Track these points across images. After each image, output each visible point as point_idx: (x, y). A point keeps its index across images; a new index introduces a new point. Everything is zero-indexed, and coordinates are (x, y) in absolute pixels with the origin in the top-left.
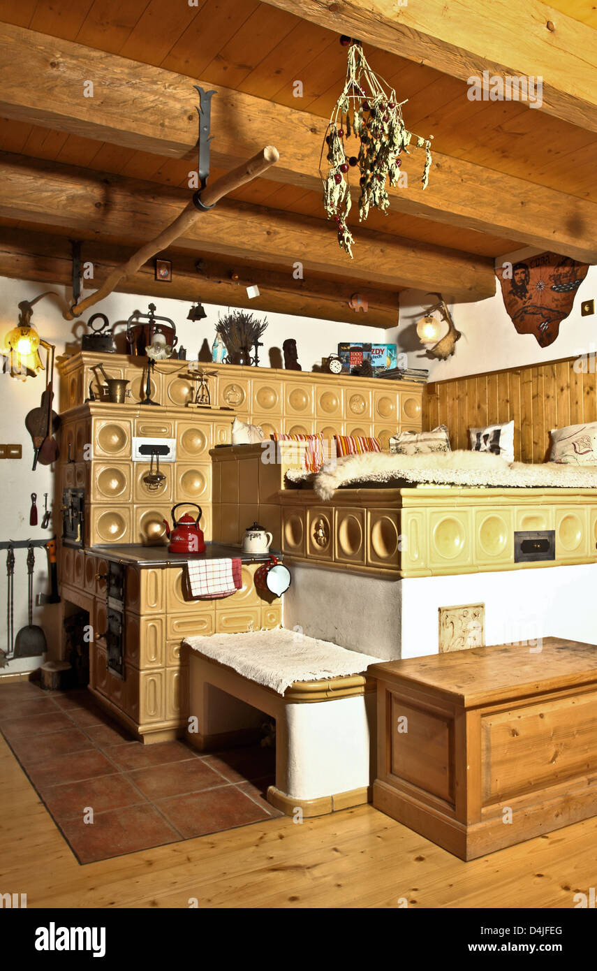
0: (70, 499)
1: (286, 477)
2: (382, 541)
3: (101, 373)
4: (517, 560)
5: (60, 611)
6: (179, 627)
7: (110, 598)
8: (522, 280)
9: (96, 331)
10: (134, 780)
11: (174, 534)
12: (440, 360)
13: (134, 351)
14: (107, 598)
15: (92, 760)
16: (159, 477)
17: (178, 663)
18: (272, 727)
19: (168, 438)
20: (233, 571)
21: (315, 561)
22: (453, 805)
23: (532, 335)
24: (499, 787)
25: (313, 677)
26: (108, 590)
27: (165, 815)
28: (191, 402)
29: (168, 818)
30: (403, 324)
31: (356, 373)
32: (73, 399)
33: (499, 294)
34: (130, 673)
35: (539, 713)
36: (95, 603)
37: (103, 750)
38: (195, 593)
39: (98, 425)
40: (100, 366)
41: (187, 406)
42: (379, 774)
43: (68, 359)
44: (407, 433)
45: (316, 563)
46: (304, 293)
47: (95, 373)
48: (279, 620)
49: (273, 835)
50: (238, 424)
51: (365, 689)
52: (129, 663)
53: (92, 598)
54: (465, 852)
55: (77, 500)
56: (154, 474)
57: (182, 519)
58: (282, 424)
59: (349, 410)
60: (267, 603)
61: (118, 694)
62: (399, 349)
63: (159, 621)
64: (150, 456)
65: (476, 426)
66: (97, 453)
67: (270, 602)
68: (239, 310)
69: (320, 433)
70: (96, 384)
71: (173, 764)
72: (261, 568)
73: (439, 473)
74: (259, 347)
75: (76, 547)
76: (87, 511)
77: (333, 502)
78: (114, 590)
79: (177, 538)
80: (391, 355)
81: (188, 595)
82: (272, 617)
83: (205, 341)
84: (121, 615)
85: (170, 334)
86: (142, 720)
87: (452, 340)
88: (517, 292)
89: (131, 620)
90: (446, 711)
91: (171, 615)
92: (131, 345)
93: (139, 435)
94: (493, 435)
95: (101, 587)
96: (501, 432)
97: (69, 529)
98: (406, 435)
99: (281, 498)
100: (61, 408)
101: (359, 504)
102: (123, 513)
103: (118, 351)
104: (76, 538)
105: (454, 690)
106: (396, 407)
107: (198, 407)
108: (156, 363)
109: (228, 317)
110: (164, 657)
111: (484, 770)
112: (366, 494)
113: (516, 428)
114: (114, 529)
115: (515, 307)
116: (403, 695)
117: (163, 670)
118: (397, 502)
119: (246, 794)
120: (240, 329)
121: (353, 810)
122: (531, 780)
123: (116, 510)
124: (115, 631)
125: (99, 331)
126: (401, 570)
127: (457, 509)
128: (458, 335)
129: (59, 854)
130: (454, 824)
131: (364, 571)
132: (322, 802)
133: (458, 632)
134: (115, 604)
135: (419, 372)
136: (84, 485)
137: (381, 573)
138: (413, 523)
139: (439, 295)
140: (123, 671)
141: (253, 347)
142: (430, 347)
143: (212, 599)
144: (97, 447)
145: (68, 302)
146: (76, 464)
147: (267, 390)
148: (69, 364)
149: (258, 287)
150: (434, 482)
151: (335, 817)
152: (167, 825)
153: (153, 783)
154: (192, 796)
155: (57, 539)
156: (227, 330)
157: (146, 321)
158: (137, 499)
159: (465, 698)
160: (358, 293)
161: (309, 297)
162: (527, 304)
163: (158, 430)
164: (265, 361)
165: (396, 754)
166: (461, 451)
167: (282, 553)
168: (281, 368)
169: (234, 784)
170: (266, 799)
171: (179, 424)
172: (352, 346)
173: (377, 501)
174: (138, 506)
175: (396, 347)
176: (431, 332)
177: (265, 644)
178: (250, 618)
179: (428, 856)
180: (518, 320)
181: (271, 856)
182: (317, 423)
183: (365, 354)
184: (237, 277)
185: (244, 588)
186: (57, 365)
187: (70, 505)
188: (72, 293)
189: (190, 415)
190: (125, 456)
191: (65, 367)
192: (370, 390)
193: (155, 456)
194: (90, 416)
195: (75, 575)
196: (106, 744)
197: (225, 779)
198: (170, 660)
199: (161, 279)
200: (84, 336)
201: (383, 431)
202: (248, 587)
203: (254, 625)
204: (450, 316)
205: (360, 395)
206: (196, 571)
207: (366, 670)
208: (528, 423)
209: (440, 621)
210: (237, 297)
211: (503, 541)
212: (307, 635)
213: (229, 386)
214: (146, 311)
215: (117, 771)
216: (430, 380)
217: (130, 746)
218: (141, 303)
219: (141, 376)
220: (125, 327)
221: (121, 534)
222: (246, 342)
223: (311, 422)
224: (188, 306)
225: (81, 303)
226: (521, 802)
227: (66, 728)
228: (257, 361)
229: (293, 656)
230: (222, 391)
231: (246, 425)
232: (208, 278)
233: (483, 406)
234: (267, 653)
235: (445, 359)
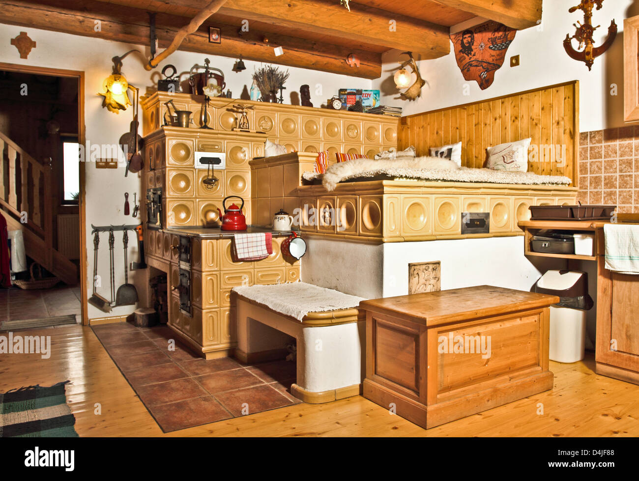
0: (152, 196)
1: (302, 177)
2: (370, 218)
3: (172, 107)
4: (463, 233)
5: (147, 275)
6: (229, 280)
7: (181, 262)
8: (468, 42)
9: (168, 78)
10: (200, 382)
11: (225, 218)
12: (410, 101)
13: (195, 92)
14: (179, 262)
15: (171, 370)
16: (214, 179)
17: (229, 304)
18: (294, 347)
19: (220, 152)
20: (266, 242)
21: (323, 234)
22: (417, 393)
23: (475, 81)
24: (449, 381)
25: (322, 310)
26: (180, 256)
27: (221, 403)
28: (236, 128)
29: (223, 405)
30: (384, 76)
31: (351, 109)
32: (152, 126)
33: (452, 53)
34: (196, 312)
35: (477, 332)
36: (171, 266)
37: (178, 363)
38: (240, 257)
39: (170, 143)
40: (171, 101)
41: (233, 130)
42: (367, 375)
43: (148, 98)
44: (387, 152)
45: (324, 236)
46: (314, 53)
47: (168, 107)
48: (298, 276)
49: (295, 414)
50: (268, 144)
51: (358, 318)
52: (194, 305)
53: (168, 262)
54: (426, 423)
55: (156, 196)
56: (210, 178)
57: (231, 207)
58: (300, 144)
59: (346, 136)
60: (289, 264)
61: (188, 327)
62: (381, 94)
63: (215, 276)
64: (207, 165)
65: (436, 146)
66: (170, 163)
67: (292, 264)
68: (269, 64)
69: (326, 151)
70: (169, 115)
71: (226, 372)
72: (285, 240)
73: (410, 170)
74: (283, 90)
75: (157, 229)
76: (164, 203)
77: (335, 192)
78: (184, 256)
79: (227, 220)
80: (376, 98)
81: (235, 258)
82: (293, 274)
83: (245, 86)
84: (189, 272)
85: (220, 80)
86: (204, 343)
87: (419, 86)
88: (465, 51)
89: (195, 275)
90: (413, 330)
91: (224, 272)
92: (193, 88)
93: (199, 150)
94: (447, 152)
95: (175, 255)
96: (453, 150)
97: (152, 217)
98: (386, 153)
99: (299, 191)
100: (144, 133)
101: (353, 193)
102: (190, 205)
103: (184, 92)
104: (157, 222)
105: (420, 315)
106: (379, 134)
107: (241, 131)
108: (210, 100)
109: (261, 69)
110: (219, 300)
111: (439, 370)
112: (359, 186)
113: (464, 147)
114: (183, 215)
115: (464, 61)
116: (384, 321)
117: (219, 309)
118: (380, 190)
119: (276, 390)
120: (269, 78)
121: (349, 399)
122: (471, 376)
123: (184, 203)
124: (184, 284)
125: (170, 77)
126: (383, 237)
127: (421, 196)
128: (423, 83)
129: (149, 427)
130: (418, 405)
131: (357, 239)
132: (328, 394)
133: (422, 281)
134: (184, 266)
135: (395, 110)
136: (161, 186)
137: (369, 240)
138: (392, 205)
139: (409, 53)
140: (191, 311)
141: (279, 90)
142: (403, 92)
143: (251, 261)
144: (170, 158)
145: (147, 57)
146: (155, 171)
147: (289, 121)
148: (149, 101)
149: (283, 48)
150: (406, 177)
151: (337, 404)
152: (223, 409)
153: (212, 383)
154: (240, 391)
155: (144, 225)
156: (261, 79)
157: (202, 71)
158: (198, 195)
159: (427, 320)
160: (352, 53)
161: (318, 55)
162: (472, 59)
163: (213, 147)
164: (287, 101)
165: (379, 361)
166: (425, 157)
167: (300, 230)
168: (298, 105)
169: (268, 384)
170: (290, 393)
171: (227, 142)
172: (348, 91)
173: (366, 190)
174: (200, 200)
175: (379, 92)
176: (404, 81)
177: (289, 291)
178: (278, 275)
179: (401, 426)
180: (466, 71)
181: (294, 427)
182: (325, 144)
183: (358, 98)
184: (267, 41)
185: (274, 254)
186: (141, 103)
187: (152, 200)
188: (150, 51)
189: (235, 137)
190: (190, 165)
191: (146, 103)
192: (361, 121)
193: (211, 165)
194: (165, 136)
195: (157, 247)
196: (180, 360)
197: (262, 380)
198: (224, 303)
199: (214, 41)
200: (160, 81)
201: (370, 150)
202: (277, 254)
203: (281, 280)
204: (418, 69)
205: (354, 125)
206: (241, 241)
207: (358, 305)
208: (471, 143)
209: (409, 273)
210: (268, 55)
211: (454, 220)
212: (317, 286)
213: (262, 117)
214: (203, 63)
215: (188, 376)
216: (403, 115)
217: (198, 360)
218: (199, 58)
219: (200, 109)
220: (188, 76)
221: (189, 218)
222: (274, 87)
223: (320, 143)
224: (233, 61)
225: (156, 57)
226: (464, 391)
227: (153, 350)
228: (281, 100)
229: (308, 297)
230: (257, 122)
231: (275, 144)
232: (247, 41)
233: (440, 132)
234: (291, 296)
235: (414, 100)
